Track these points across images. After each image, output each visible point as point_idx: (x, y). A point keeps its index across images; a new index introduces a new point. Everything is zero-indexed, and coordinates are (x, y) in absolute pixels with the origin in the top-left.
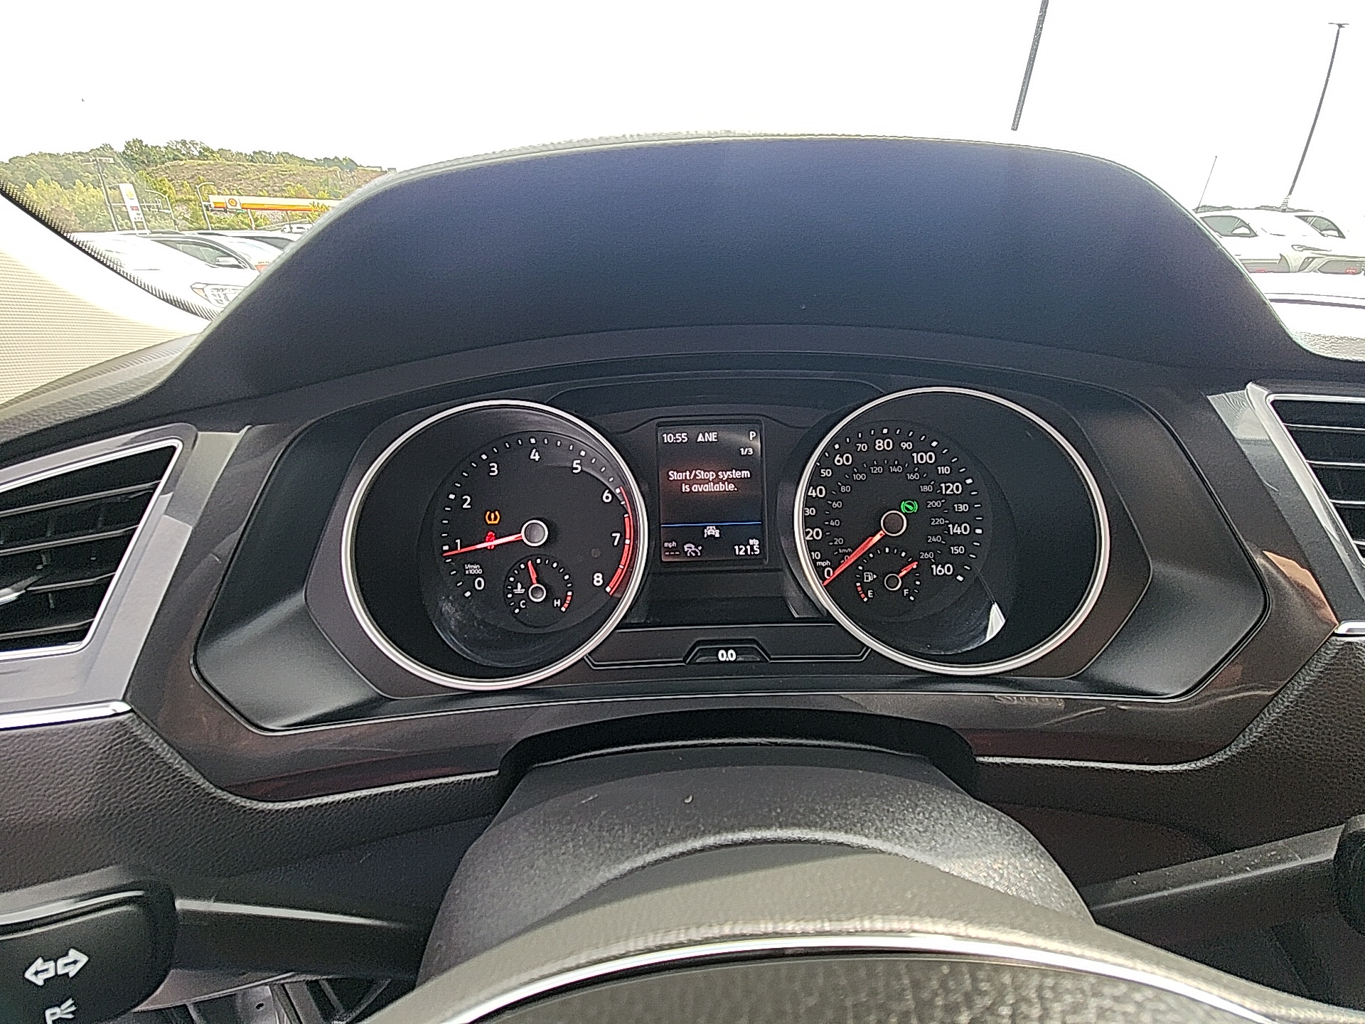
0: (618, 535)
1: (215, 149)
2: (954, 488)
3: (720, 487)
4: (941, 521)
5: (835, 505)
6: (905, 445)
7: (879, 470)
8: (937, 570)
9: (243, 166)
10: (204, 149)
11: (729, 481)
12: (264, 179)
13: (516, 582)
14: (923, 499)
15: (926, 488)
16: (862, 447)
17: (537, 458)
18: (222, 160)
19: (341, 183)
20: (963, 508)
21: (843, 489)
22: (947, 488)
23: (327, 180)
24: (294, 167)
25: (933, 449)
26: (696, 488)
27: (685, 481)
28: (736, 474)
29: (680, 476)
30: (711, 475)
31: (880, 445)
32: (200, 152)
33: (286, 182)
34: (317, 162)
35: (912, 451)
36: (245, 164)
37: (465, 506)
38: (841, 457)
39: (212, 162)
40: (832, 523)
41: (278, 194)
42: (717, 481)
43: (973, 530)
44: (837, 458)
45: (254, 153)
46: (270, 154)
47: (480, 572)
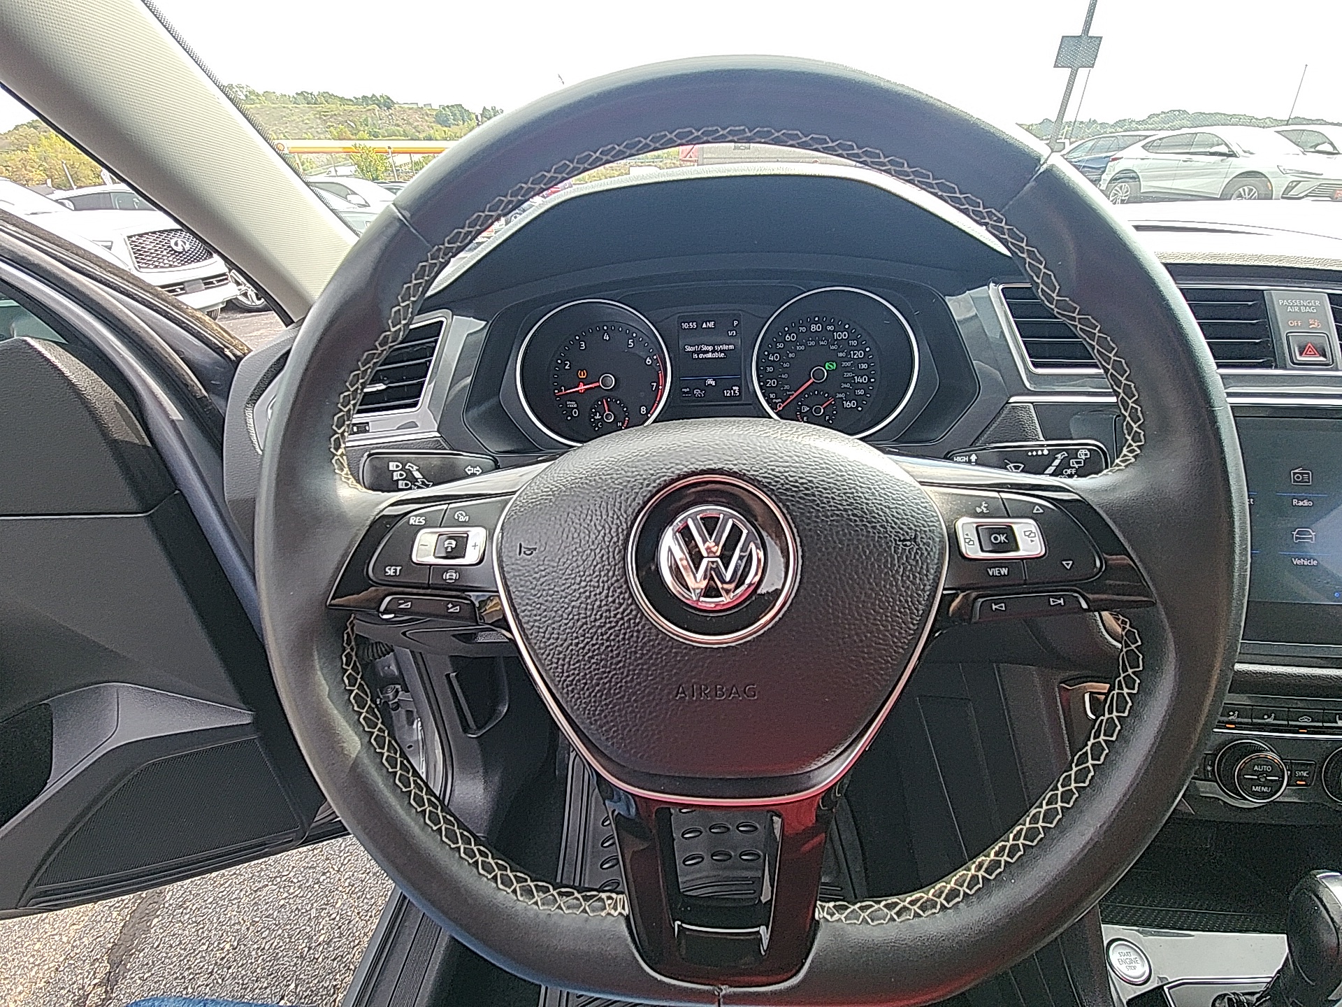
0: (655, 384)
1: (261, 93)
2: (860, 354)
3: (716, 355)
4: (849, 375)
5: (785, 365)
6: (829, 328)
7: (812, 343)
8: (847, 404)
9: (288, 108)
10: (250, 92)
11: (722, 351)
12: (307, 121)
13: (596, 412)
14: (839, 362)
15: (840, 355)
16: (803, 329)
17: (608, 338)
18: (268, 103)
19: (380, 122)
20: (864, 366)
21: (790, 355)
22: (854, 354)
23: (366, 120)
24: (334, 107)
25: (846, 330)
26: (701, 356)
27: (694, 352)
28: (725, 347)
29: (692, 349)
30: (710, 348)
31: (814, 328)
32: (246, 96)
33: (329, 124)
34: (355, 102)
35: (834, 331)
36: (290, 107)
37: (567, 367)
38: (790, 335)
39: (258, 106)
40: (783, 376)
41: (322, 136)
42: (713, 351)
43: (869, 380)
44: (787, 336)
45: (297, 94)
46: (311, 94)
47: (575, 406)
